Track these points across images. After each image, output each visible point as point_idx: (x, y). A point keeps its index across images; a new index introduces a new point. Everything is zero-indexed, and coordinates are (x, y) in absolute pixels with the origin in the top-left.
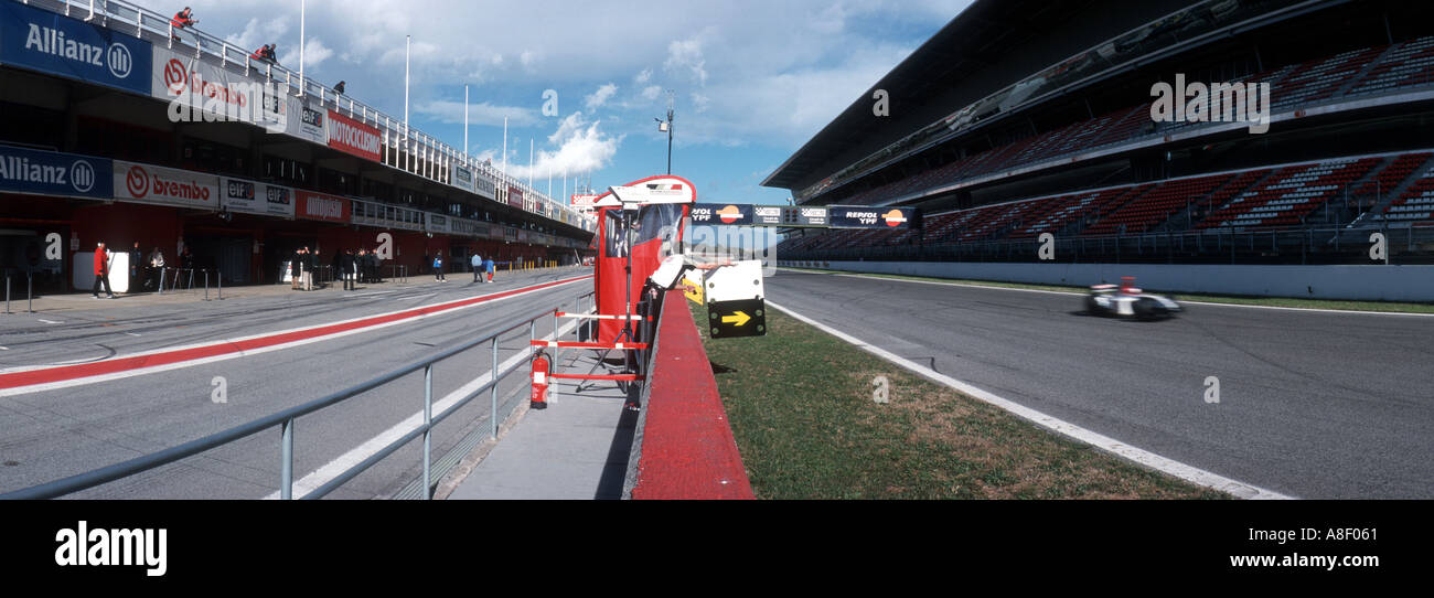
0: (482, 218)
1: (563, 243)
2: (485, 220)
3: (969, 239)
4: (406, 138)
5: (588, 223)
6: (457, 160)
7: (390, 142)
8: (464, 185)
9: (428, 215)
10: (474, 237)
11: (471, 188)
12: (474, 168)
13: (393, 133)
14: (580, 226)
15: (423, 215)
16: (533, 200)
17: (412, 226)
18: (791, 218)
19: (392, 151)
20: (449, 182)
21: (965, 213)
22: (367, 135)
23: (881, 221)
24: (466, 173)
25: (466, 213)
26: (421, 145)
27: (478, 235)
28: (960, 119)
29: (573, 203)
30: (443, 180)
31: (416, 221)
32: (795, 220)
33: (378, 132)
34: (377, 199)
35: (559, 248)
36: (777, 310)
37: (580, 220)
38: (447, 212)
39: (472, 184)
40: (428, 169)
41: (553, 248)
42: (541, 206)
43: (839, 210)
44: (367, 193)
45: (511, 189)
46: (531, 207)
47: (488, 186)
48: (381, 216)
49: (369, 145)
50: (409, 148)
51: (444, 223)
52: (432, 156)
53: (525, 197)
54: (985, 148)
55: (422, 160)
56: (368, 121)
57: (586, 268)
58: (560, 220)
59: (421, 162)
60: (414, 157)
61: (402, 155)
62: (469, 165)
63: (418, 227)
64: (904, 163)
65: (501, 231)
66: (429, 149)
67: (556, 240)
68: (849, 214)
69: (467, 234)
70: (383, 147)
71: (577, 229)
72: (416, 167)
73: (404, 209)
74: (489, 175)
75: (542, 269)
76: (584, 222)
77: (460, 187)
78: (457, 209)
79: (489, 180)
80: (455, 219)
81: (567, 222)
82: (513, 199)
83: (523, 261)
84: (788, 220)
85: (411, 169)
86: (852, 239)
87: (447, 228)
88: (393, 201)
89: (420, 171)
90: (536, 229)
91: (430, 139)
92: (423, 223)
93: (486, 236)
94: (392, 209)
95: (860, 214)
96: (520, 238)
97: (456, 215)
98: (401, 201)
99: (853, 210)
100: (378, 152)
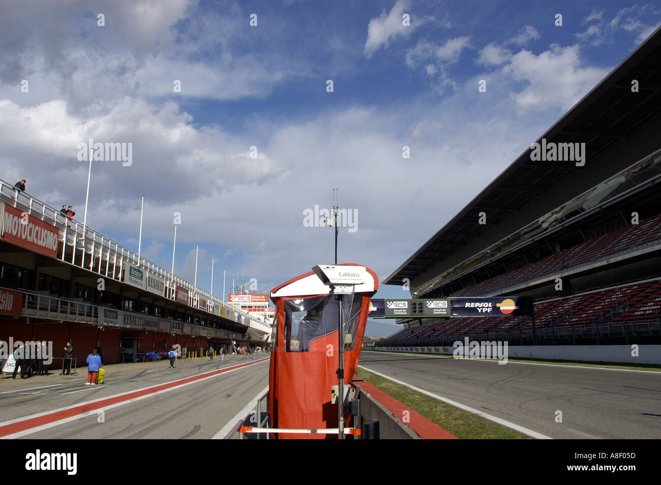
0: (151, 312)
1: (221, 334)
2: (154, 314)
3: (575, 323)
4: (83, 238)
5: (243, 318)
6: (131, 260)
7: (67, 240)
8: (136, 282)
9: (101, 310)
10: (144, 331)
11: (142, 286)
12: (146, 268)
13: (71, 232)
14: (236, 320)
15: (96, 309)
16: (197, 297)
17: (84, 320)
18: (417, 310)
19: (69, 248)
20: (123, 279)
21: (568, 300)
22: (45, 232)
23: (496, 309)
24: (138, 272)
25: (137, 308)
26: (97, 245)
27: (148, 328)
28: (548, 220)
29: (230, 301)
30: (117, 278)
31: (89, 315)
32: (421, 311)
33: (56, 230)
34: (52, 293)
35: (218, 339)
36: (429, 397)
37: (236, 315)
38: (120, 307)
39: (144, 282)
40: (104, 267)
41: (213, 339)
42: (204, 303)
43: (458, 301)
44: (42, 288)
45: (178, 288)
46: (195, 303)
47: (158, 285)
48: (54, 310)
49: (47, 242)
50: (86, 247)
51: (116, 317)
52: (108, 255)
53: (191, 294)
54: (578, 241)
55: (98, 259)
56: (46, 218)
57: (241, 356)
58: (219, 315)
59: (97, 260)
60: (90, 255)
61: (79, 254)
62: (141, 265)
63: (91, 321)
64: (506, 259)
65: (168, 325)
66: (105, 249)
67: (216, 332)
68: (467, 305)
69: (138, 327)
70: (61, 244)
71: (233, 322)
72: (91, 265)
73: (78, 303)
74: (159, 274)
75: (204, 358)
76: (239, 317)
77: (132, 284)
78: (129, 304)
79: (159, 279)
80: (128, 313)
81: (226, 317)
82: (180, 296)
83: (188, 352)
84: (415, 311)
85: (87, 266)
86: (464, 327)
87: (119, 324)
88: (67, 295)
89: (96, 268)
90: (199, 322)
91: (106, 240)
92: (96, 316)
93: (155, 329)
94: (66, 303)
95: (477, 305)
96: (185, 330)
97: (128, 310)
98: (77, 296)
99: (470, 301)
100: (55, 248)
